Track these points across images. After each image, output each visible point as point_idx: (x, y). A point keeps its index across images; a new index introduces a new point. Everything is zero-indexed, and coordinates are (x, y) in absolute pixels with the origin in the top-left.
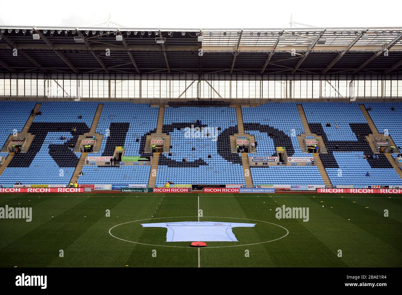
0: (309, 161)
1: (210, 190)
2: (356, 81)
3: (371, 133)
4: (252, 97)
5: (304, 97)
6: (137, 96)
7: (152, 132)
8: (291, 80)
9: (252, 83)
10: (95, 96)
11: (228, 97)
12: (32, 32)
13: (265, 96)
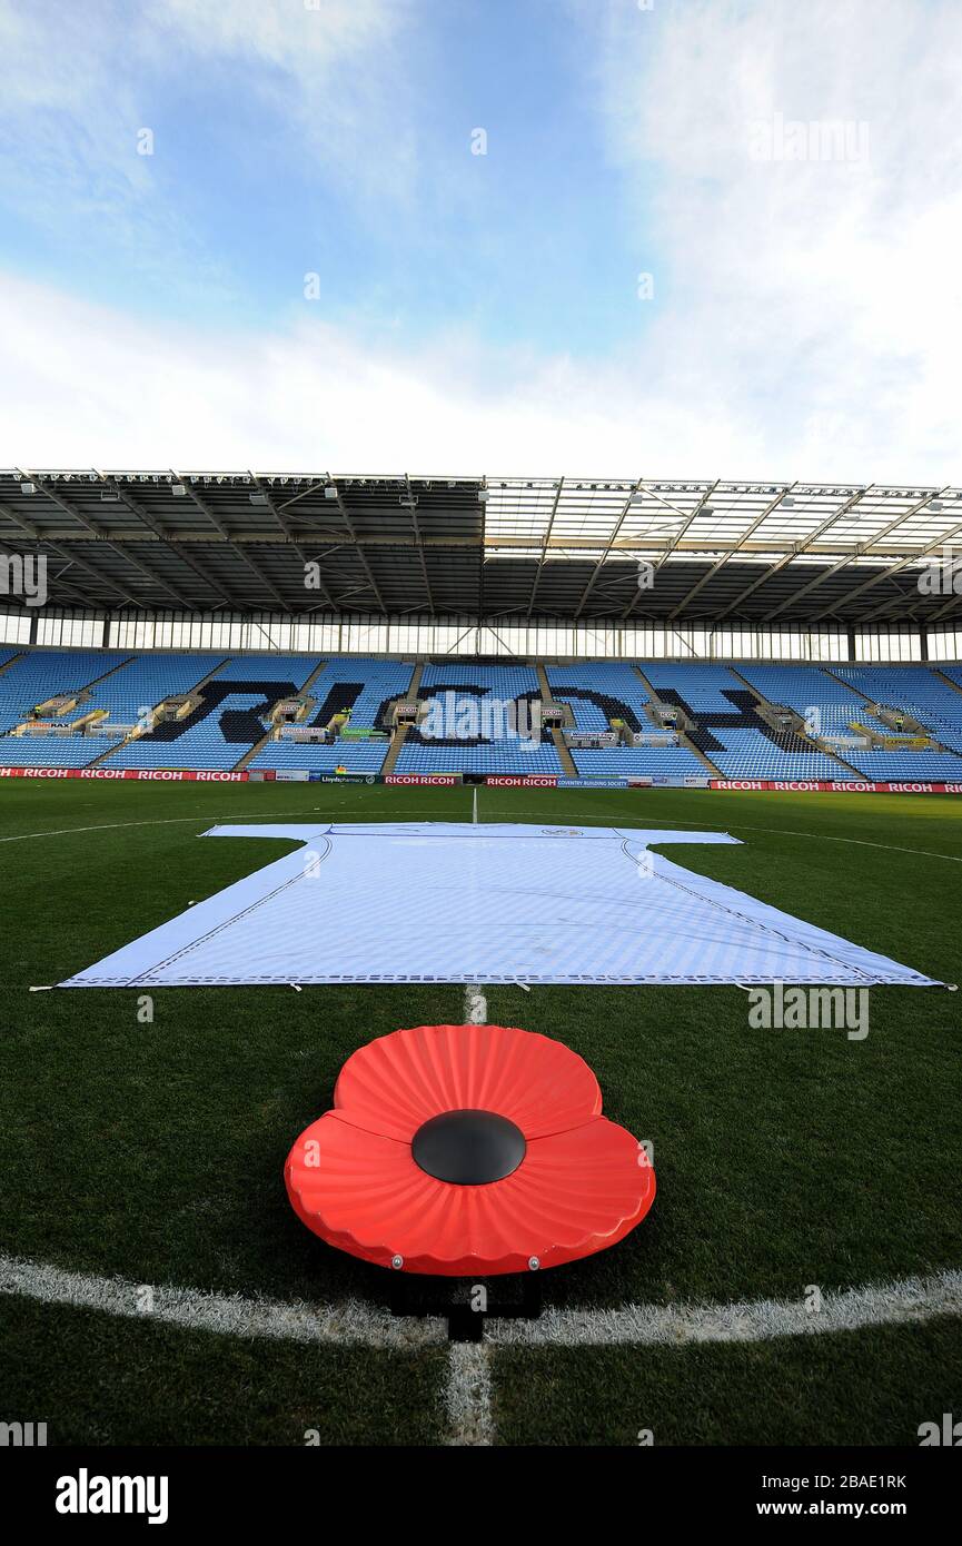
0: (670, 740)
1: (497, 781)
2: (719, 634)
3: (759, 703)
4: (561, 653)
5: (640, 654)
6: (383, 650)
7: (398, 697)
8: (620, 630)
9: (561, 632)
10: (318, 649)
11: (523, 653)
12: (169, 480)
13: (581, 653)
